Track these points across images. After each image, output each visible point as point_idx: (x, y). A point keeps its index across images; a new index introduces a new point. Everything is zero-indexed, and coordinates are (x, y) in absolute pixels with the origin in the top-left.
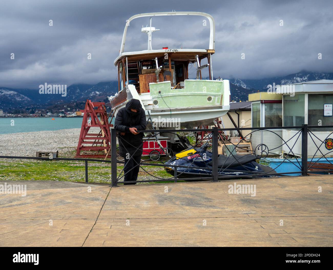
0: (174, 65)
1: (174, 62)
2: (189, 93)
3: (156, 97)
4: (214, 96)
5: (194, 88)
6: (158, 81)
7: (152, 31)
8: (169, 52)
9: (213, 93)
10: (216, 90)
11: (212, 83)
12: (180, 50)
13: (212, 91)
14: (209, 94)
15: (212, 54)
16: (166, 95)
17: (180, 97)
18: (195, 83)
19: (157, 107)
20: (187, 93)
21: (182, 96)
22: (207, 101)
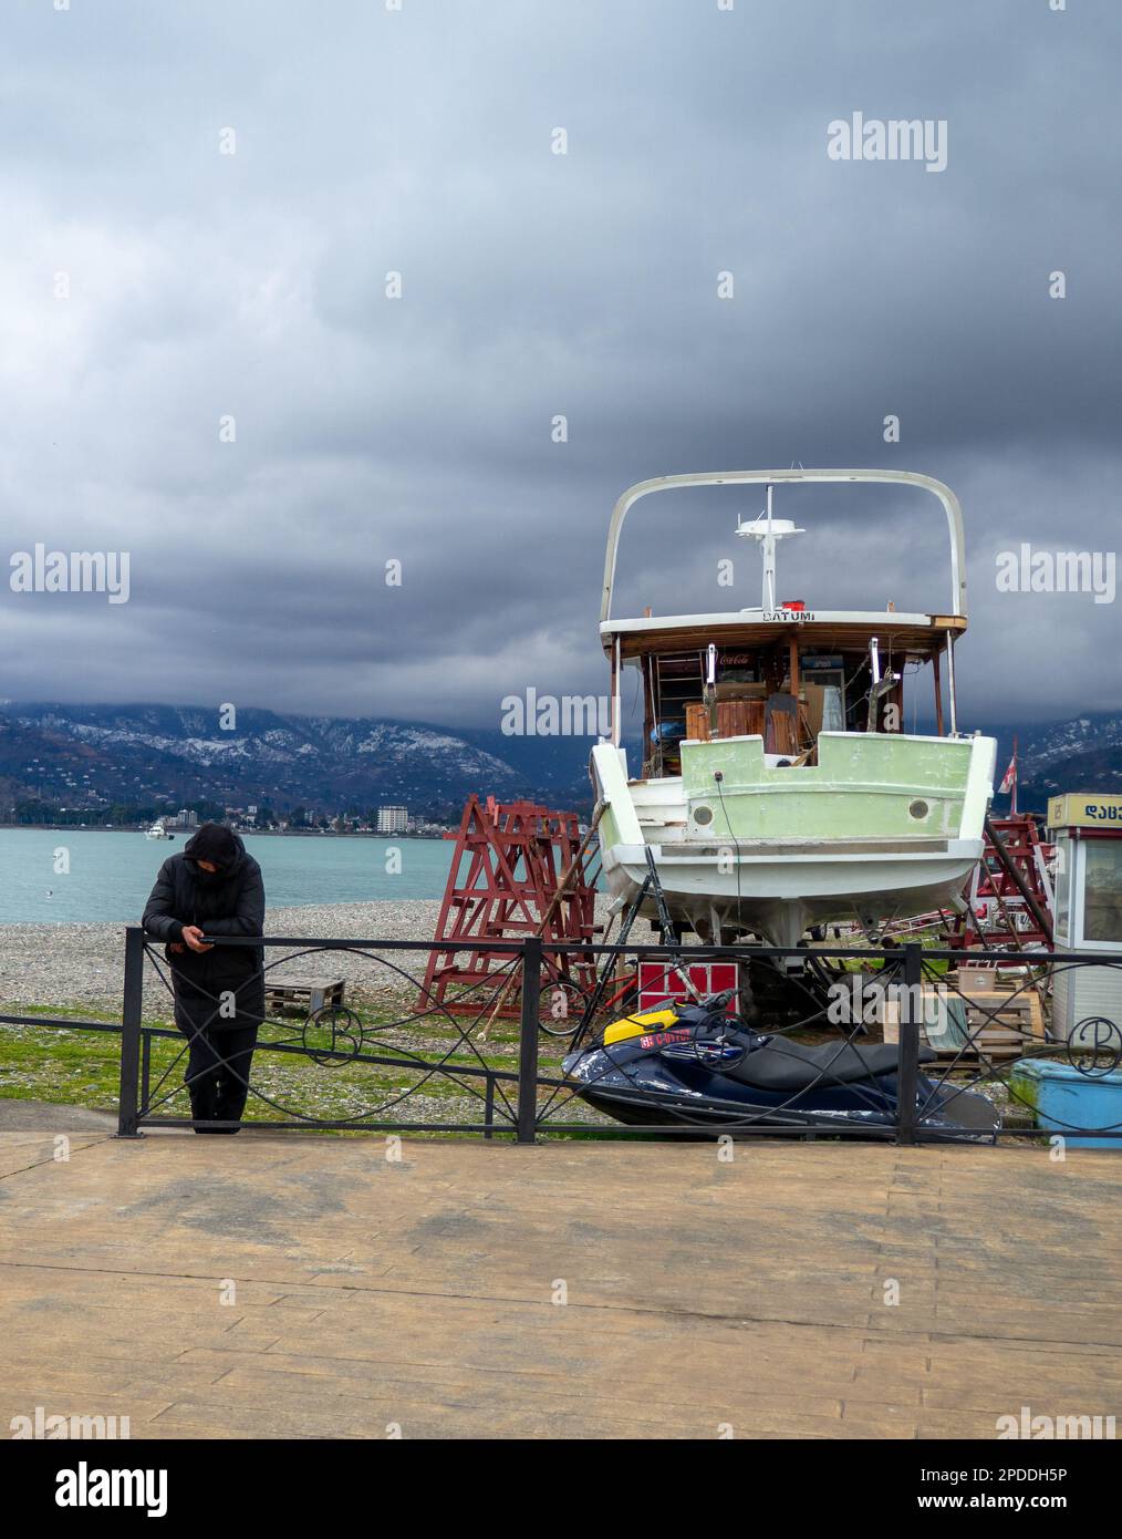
0: (842, 671)
1: (841, 657)
2: (832, 784)
3: (705, 795)
4: (939, 799)
5: (854, 765)
6: (713, 734)
7: (780, 537)
8: (777, 621)
9: (932, 788)
10: (947, 775)
11: (929, 747)
12: (822, 616)
13: (931, 779)
14: (916, 789)
15: (958, 631)
16: (742, 789)
17: (796, 798)
18: (859, 744)
19: (707, 834)
20: (828, 783)
21: (809, 796)
22: (907, 817)
